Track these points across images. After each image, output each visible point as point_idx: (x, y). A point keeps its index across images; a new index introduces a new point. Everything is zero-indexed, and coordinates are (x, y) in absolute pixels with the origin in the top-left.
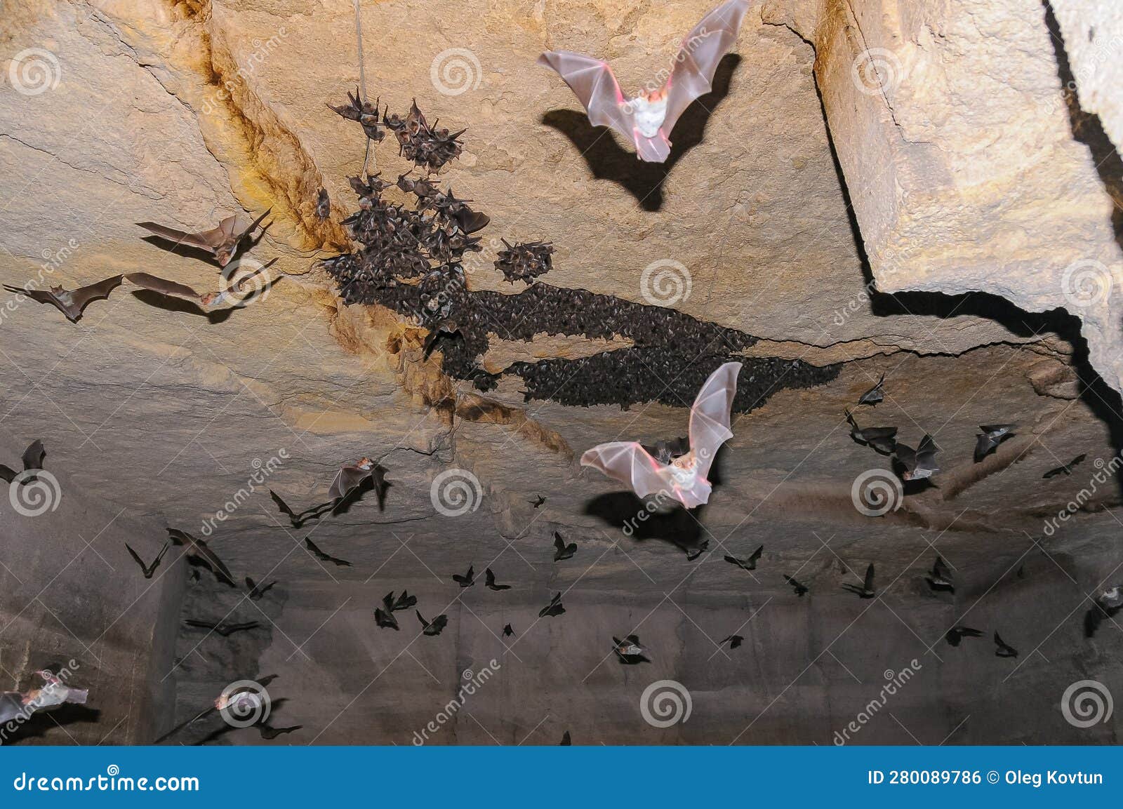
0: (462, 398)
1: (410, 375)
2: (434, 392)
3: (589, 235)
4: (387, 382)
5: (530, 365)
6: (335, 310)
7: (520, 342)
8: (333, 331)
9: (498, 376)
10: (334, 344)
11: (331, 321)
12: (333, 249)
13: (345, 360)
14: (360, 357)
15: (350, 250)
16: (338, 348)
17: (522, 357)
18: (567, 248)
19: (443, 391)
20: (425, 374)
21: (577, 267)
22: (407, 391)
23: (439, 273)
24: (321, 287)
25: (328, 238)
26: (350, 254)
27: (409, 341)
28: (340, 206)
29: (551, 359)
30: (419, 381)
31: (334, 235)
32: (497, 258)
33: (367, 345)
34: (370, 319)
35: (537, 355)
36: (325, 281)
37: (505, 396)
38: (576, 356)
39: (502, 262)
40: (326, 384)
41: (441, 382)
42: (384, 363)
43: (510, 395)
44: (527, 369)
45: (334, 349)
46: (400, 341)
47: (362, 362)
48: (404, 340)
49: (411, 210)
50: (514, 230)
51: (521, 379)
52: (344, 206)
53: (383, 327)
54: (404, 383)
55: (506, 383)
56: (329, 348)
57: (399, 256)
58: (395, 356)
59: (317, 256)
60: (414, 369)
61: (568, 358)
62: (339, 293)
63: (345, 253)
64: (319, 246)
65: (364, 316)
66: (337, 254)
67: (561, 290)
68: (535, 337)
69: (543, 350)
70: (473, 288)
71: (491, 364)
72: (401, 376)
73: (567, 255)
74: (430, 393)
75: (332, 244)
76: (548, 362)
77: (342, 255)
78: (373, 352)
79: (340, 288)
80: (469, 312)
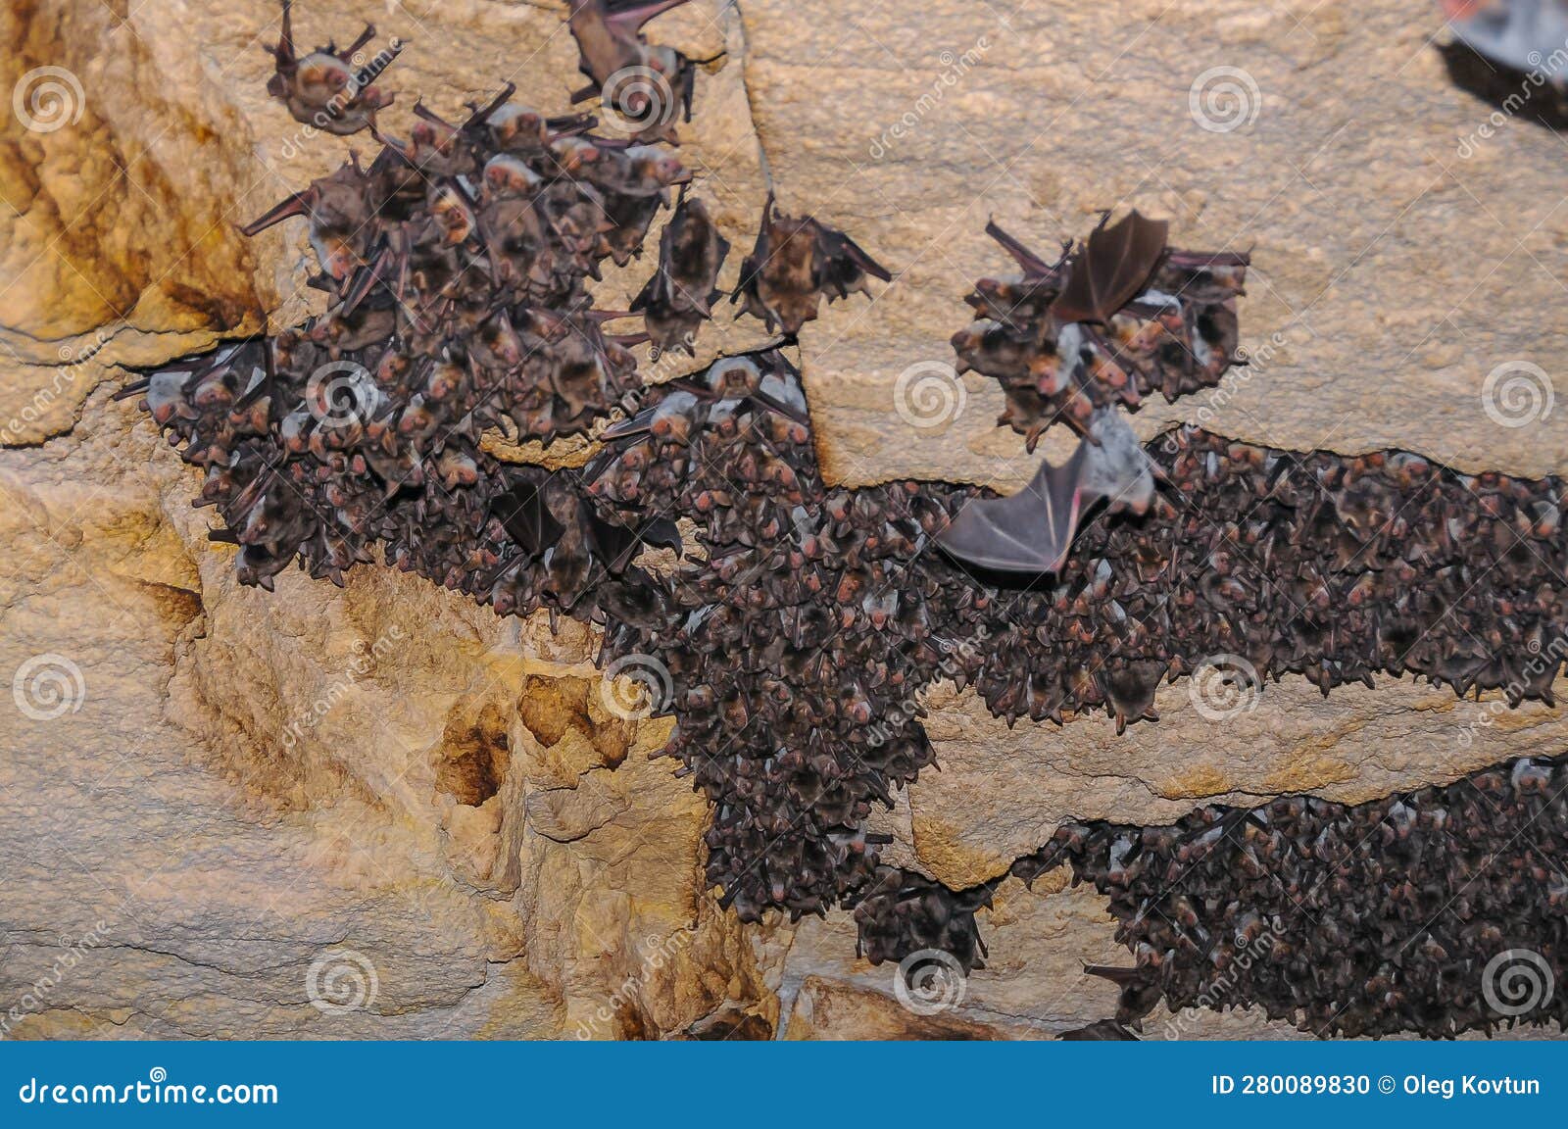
0: (804, 1009)
1: (550, 903)
2: (667, 985)
3: (1423, 183)
4: (445, 942)
5: (1143, 841)
6: (191, 603)
7: (1097, 723)
8: (183, 704)
9: (980, 894)
10: (188, 769)
11: (172, 659)
12: (186, 319)
13: (244, 844)
14: (309, 828)
15: (262, 316)
16: (205, 788)
17: (1107, 799)
18: (1315, 253)
19: (712, 981)
20: (620, 897)
21: (1369, 346)
22: (538, 984)
23: (686, 399)
24: (128, 497)
25: (163, 270)
26: (259, 338)
27: (545, 739)
28: (215, 112)
29: (1250, 801)
30: (594, 936)
31: (190, 252)
32: (965, 320)
33: (342, 770)
34: (355, 642)
35: (1177, 786)
36: (144, 469)
37: (1021, 992)
38: (1374, 783)
39: (990, 341)
40: (153, 963)
41: (703, 936)
42: (426, 857)
43: (1045, 988)
44: (1127, 860)
45: (187, 794)
46: (502, 741)
47: (320, 851)
48: (520, 735)
49: (548, 112)
50: (1049, 178)
51: (1096, 907)
52: (232, 112)
53: (419, 674)
54: (521, 949)
55: (1025, 926)
56: (161, 790)
57: (490, 336)
58: (476, 820)
59: (111, 354)
60: (568, 877)
61: (1335, 793)
62: (208, 518)
63: (238, 331)
64: (121, 309)
65: (324, 625)
66: (205, 339)
67: (1286, 460)
68: (1164, 695)
69: (1206, 758)
70: (851, 468)
71: (951, 837)
72: (507, 911)
73: (1313, 284)
74: (650, 987)
75: (180, 296)
76: (1235, 818)
77: (225, 343)
78: (372, 800)
79: (209, 496)
80: (834, 586)
